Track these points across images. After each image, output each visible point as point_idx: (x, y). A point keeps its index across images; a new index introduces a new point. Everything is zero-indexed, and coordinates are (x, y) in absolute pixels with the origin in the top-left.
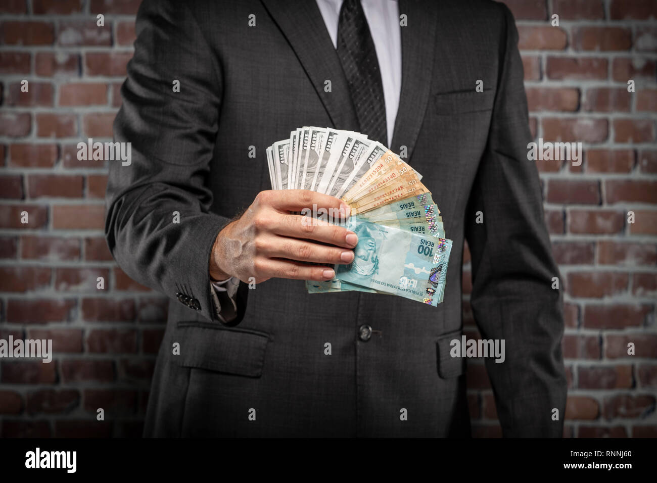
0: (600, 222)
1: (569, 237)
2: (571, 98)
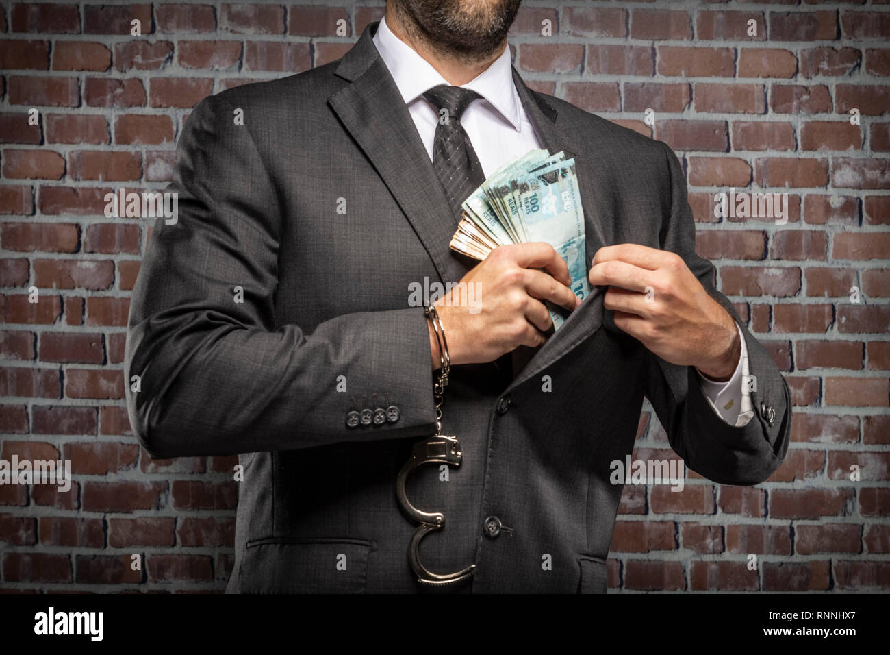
0: (103, 383)
1: (67, 401)
2: (68, 236)
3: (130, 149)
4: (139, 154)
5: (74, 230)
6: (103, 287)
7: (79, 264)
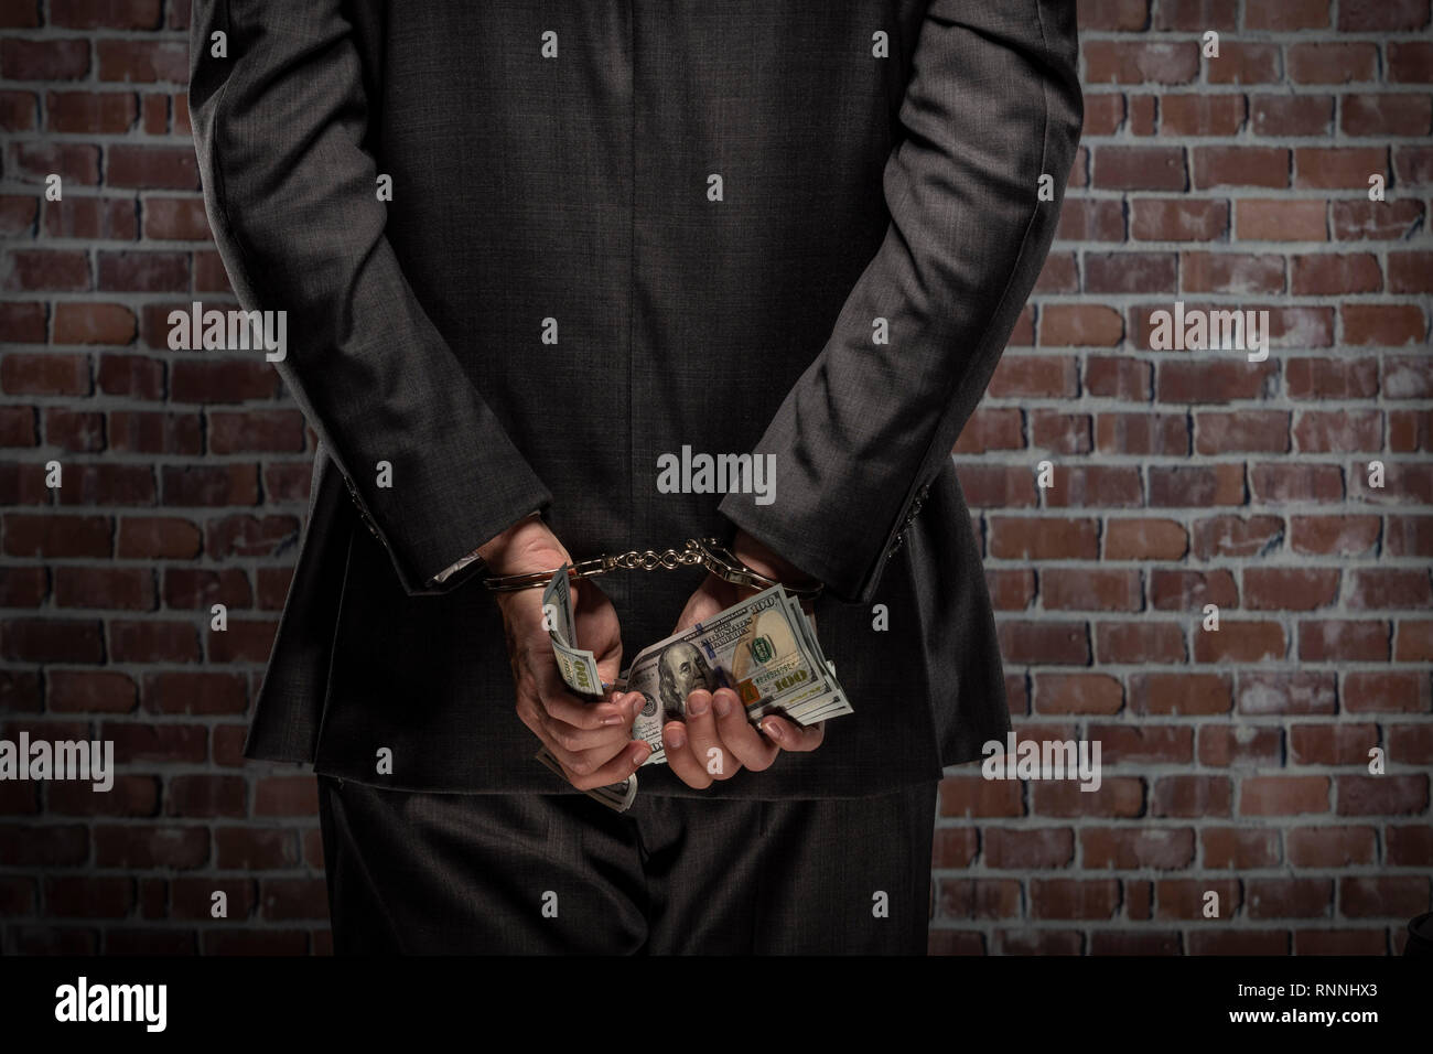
3: (1217, 669)
4: (1228, 676)
5: (1138, 786)
6: (1180, 865)
7: (1144, 833)
